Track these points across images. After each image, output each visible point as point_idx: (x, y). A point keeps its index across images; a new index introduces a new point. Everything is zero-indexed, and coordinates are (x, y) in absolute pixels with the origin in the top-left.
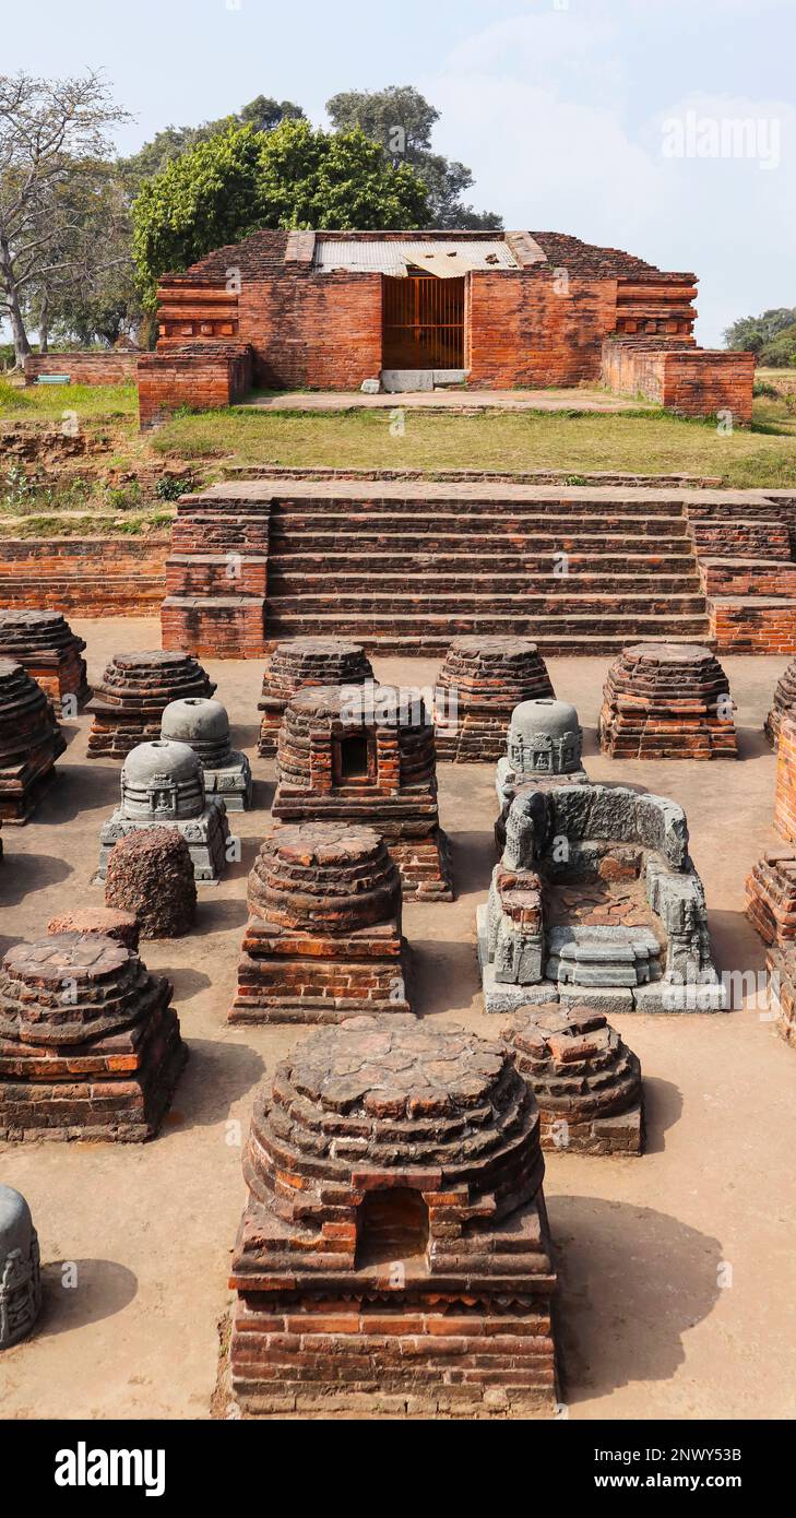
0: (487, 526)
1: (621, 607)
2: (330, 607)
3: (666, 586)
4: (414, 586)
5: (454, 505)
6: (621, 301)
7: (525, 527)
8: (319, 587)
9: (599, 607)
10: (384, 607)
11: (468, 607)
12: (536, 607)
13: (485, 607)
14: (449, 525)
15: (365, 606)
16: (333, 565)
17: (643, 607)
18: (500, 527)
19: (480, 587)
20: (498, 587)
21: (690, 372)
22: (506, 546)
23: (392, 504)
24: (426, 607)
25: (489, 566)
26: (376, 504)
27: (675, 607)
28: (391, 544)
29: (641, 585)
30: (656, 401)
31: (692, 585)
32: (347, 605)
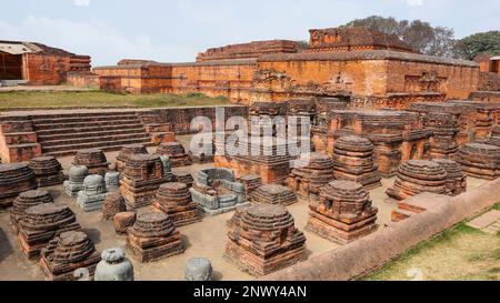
0: (90, 120)
1: (130, 137)
2: (56, 144)
3: (138, 131)
4: (77, 136)
5: (79, 115)
6: (71, 62)
7: (100, 119)
8: (51, 139)
9: (125, 138)
10: (71, 142)
11: (93, 140)
12: (110, 139)
13: (98, 140)
14: (80, 120)
15: (66, 143)
16: (52, 133)
17: (135, 137)
18: (94, 120)
19: (94, 135)
20: (99, 135)
21: (106, 81)
22: (96, 124)
23: (63, 116)
24: (83, 141)
25: (95, 130)
26: (58, 116)
27: (142, 136)
28: (67, 126)
29: (133, 132)
30: (98, 88)
31: (144, 131)
32: (61, 143)
